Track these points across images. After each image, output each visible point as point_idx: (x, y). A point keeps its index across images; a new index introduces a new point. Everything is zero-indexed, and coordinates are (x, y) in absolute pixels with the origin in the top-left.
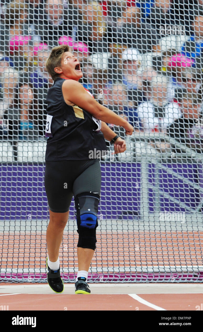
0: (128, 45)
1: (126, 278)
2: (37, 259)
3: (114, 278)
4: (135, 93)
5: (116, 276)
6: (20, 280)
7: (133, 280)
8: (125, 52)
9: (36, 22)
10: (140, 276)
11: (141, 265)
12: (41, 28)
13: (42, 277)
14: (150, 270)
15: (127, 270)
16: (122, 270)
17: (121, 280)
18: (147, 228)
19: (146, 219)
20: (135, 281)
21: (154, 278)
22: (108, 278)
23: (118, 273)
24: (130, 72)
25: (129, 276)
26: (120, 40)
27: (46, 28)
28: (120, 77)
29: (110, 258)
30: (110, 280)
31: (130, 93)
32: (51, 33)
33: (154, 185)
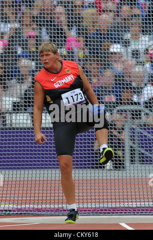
0: (114, 41)
1: (117, 211)
2: (52, 198)
3: (108, 211)
4: (119, 76)
5: (109, 210)
6: (39, 213)
7: (122, 213)
8: (112, 47)
9: (47, 25)
10: (123, 210)
11: (123, 202)
12: (51, 29)
13: (56, 211)
14: (134, 206)
15: (118, 205)
16: (114, 206)
17: (113, 213)
18: (132, 175)
19: (128, 168)
20: (123, 214)
21: (137, 211)
22: (104, 211)
23: (111, 208)
24: (115, 61)
25: (119, 210)
26: (108, 38)
27: (54, 30)
28: (108, 65)
29: (105, 197)
30: (105, 213)
31: (116, 76)
32: (58, 33)
33: (134, 143)
